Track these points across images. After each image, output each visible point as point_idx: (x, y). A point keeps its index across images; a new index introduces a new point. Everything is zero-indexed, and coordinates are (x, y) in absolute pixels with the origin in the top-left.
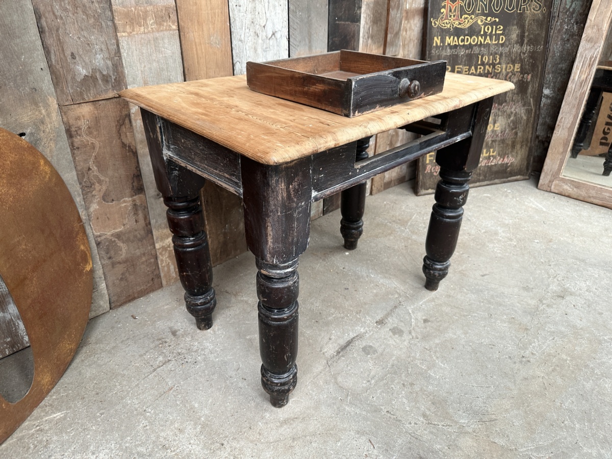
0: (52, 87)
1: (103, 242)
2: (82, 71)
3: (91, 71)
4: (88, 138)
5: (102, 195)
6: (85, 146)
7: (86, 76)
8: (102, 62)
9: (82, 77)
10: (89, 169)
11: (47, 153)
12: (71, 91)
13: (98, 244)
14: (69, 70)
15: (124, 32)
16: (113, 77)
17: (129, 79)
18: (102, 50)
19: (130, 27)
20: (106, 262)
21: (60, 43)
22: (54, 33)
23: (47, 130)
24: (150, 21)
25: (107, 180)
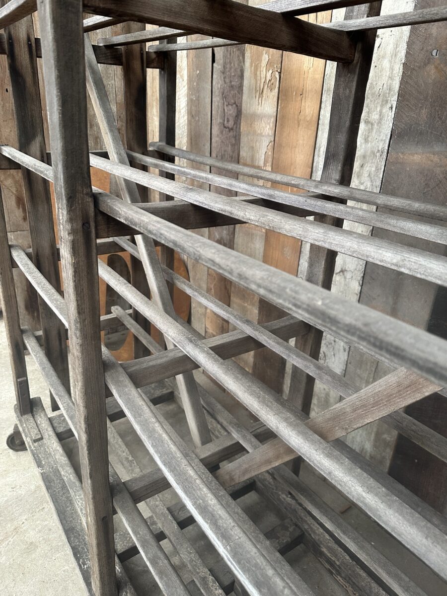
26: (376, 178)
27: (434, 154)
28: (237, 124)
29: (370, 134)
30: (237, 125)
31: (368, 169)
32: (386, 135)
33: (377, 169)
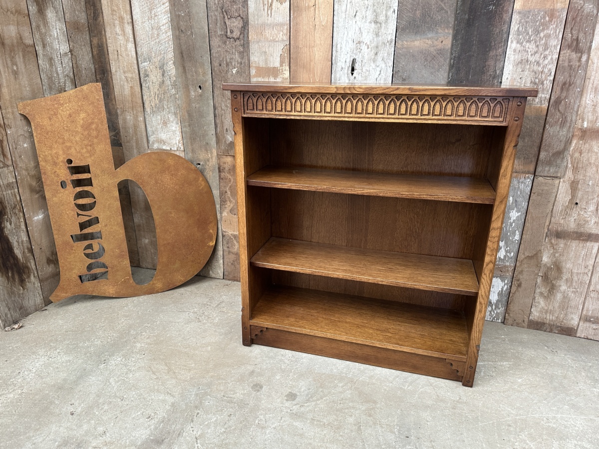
0: (215, 144)
1: (226, 236)
2: (229, 138)
4: (228, 175)
5: (230, 209)
6: (226, 179)
7: (231, 141)
9: (229, 142)
10: (226, 192)
11: (208, 176)
12: (223, 148)
13: (223, 236)
14: (224, 137)
20: (225, 248)
21: (222, 123)
22: (220, 117)
23: (210, 165)
25: (234, 201)
26: (388, 61)
27: (428, 39)
28: (244, 33)
29: (380, 30)
30: (244, 35)
31: (381, 55)
32: (393, 30)
33: (389, 54)
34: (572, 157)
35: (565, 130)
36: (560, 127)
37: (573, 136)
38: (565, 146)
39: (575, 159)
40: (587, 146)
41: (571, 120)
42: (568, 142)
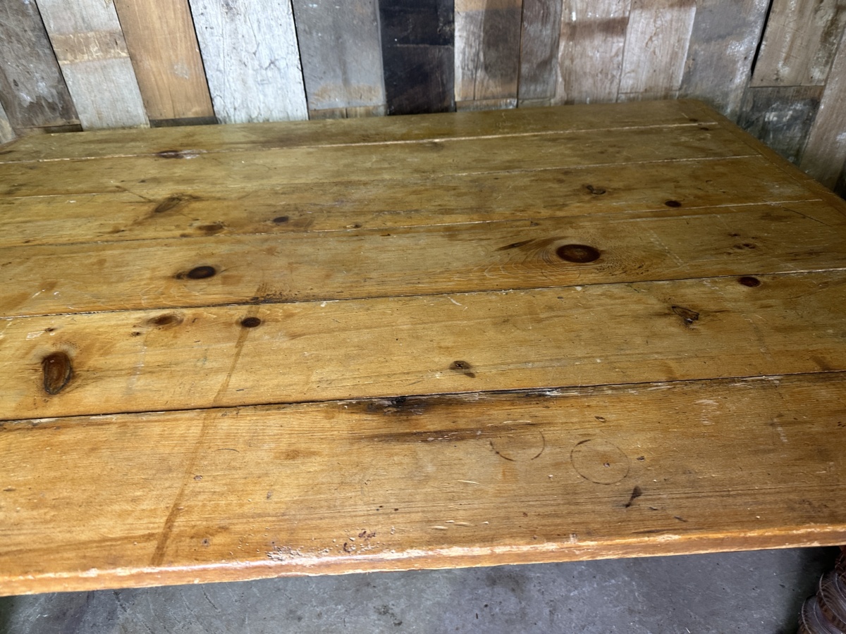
0: (2, 110)
2: (27, 98)
3: (35, 98)
7: (31, 103)
8: (46, 90)
9: (28, 104)
12: (20, 116)
15: (65, 60)
16: (60, 106)
17: (79, 108)
18: (43, 78)
19: (72, 55)
24: (94, 49)
34: (561, 67)
35: (549, 27)
36: (542, 24)
37: (559, 35)
38: (552, 51)
39: (566, 70)
40: (579, 48)
41: (556, 12)
42: (555, 46)
